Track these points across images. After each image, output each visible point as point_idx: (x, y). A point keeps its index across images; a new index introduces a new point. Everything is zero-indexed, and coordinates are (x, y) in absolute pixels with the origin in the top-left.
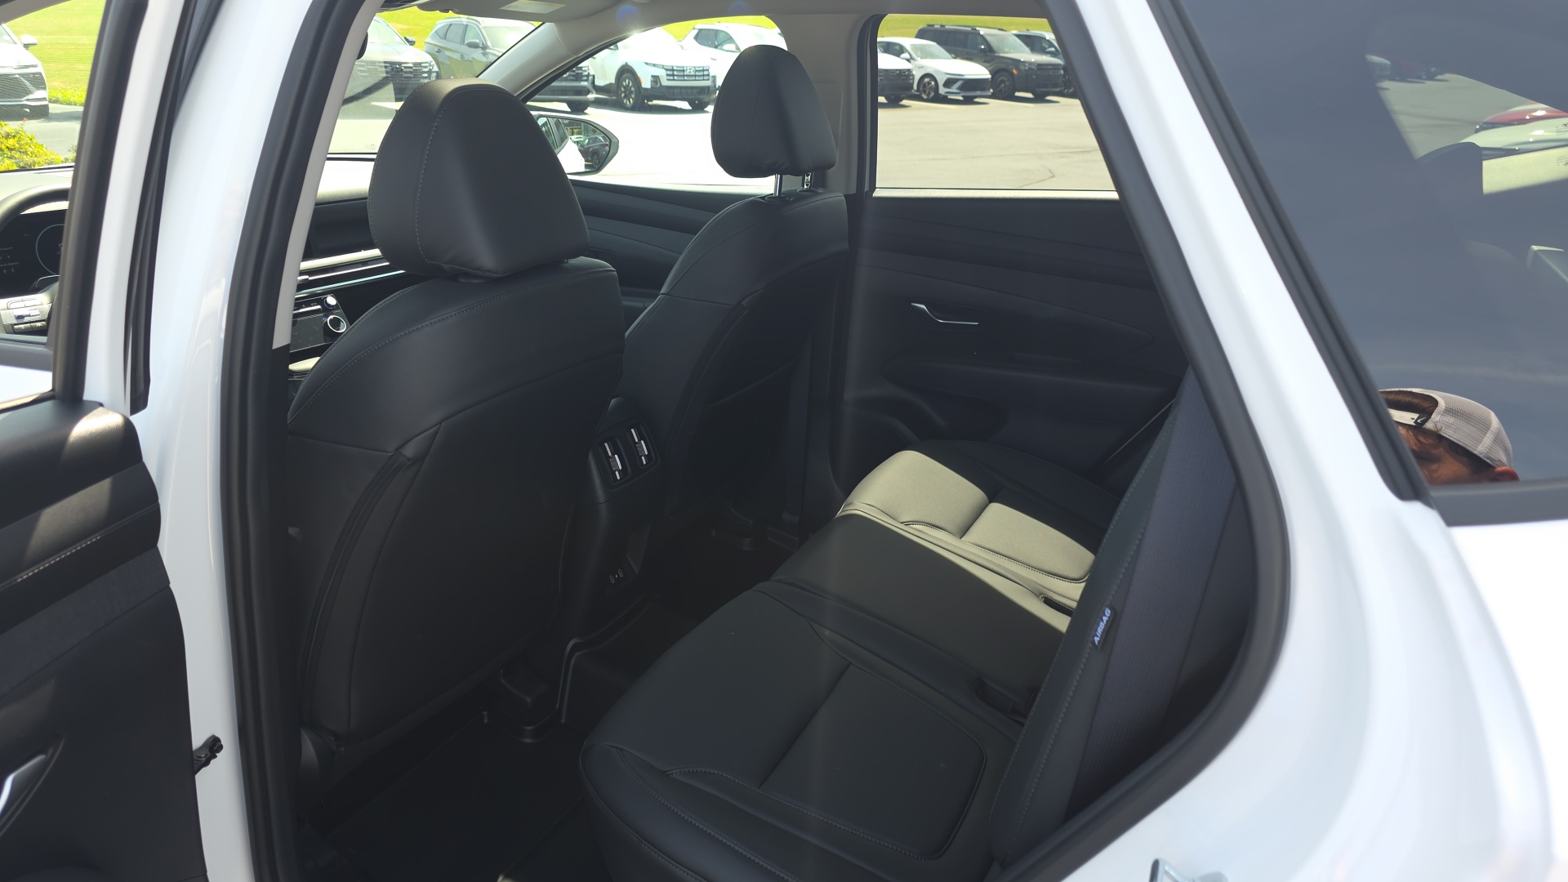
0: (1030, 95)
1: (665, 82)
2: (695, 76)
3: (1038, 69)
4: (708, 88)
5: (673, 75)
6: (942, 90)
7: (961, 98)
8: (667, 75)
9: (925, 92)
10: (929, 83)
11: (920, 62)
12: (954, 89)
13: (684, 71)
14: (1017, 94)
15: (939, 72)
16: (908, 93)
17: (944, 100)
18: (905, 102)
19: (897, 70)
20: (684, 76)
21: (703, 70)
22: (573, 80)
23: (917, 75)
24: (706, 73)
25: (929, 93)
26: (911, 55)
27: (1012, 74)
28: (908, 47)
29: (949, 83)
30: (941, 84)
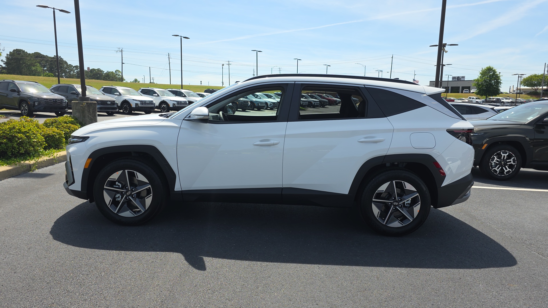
0: (241, 110)
1: (140, 105)
2: (149, 104)
3: (244, 102)
4: (153, 107)
5: (142, 103)
8: (141, 103)
13: (146, 102)
14: (238, 109)
21: (152, 102)
22: (112, 105)
24: (152, 103)
27: (236, 103)
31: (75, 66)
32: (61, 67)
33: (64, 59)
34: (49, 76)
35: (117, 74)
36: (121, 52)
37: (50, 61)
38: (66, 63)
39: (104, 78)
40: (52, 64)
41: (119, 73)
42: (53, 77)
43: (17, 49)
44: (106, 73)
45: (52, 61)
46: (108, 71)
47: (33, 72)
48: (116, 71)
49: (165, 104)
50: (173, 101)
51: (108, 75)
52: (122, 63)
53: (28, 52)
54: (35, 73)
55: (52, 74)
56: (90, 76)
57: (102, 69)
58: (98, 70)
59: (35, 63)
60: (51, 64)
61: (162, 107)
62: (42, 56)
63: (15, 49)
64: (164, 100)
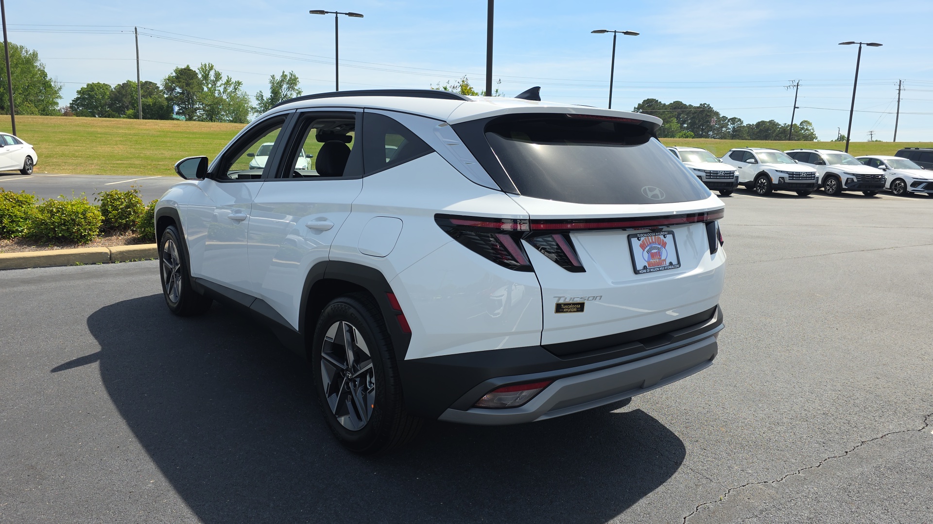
6: (909, 189)
7: (927, 194)
9: (896, 190)
10: (899, 184)
11: (893, 170)
12: (919, 188)
15: (908, 177)
16: (880, 189)
17: (912, 195)
18: (877, 195)
19: (872, 175)
20: (717, 176)
23: (889, 179)
25: (899, 190)
26: (886, 166)
28: (885, 162)
29: (915, 184)
30: (909, 184)
31: (730, 119)
32: (708, 121)
33: (715, 109)
34: (687, 137)
35: (803, 128)
36: (795, 88)
37: (693, 114)
38: (717, 114)
39: (777, 135)
40: (695, 117)
41: (806, 126)
42: (693, 138)
43: (648, 99)
44: (781, 128)
45: (695, 113)
46: (785, 124)
47: (664, 132)
48: (801, 124)
49: (765, 178)
50: (781, 172)
51: (785, 130)
52: (795, 107)
53: (663, 103)
54: (668, 133)
55: (692, 133)
56: (754, 133)
57: (777, 121)
58: (772, 122)
59: (670, 117)
60: (693, 118)
61: (758, 184)
62: (682, 107)
63: (646, 99)
64: (763, 171)
